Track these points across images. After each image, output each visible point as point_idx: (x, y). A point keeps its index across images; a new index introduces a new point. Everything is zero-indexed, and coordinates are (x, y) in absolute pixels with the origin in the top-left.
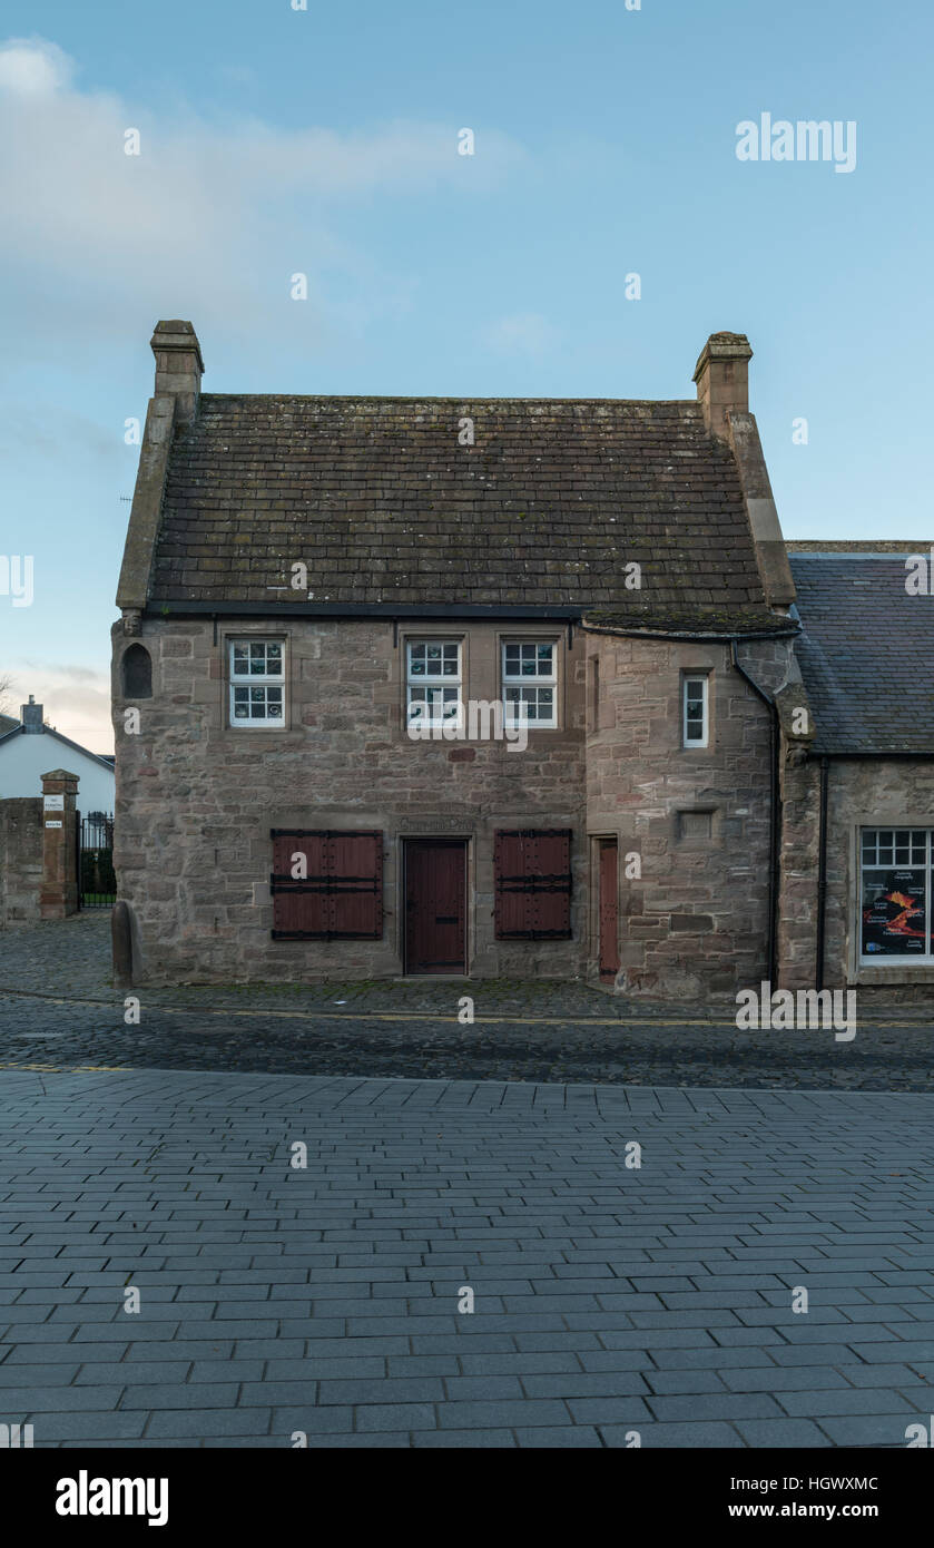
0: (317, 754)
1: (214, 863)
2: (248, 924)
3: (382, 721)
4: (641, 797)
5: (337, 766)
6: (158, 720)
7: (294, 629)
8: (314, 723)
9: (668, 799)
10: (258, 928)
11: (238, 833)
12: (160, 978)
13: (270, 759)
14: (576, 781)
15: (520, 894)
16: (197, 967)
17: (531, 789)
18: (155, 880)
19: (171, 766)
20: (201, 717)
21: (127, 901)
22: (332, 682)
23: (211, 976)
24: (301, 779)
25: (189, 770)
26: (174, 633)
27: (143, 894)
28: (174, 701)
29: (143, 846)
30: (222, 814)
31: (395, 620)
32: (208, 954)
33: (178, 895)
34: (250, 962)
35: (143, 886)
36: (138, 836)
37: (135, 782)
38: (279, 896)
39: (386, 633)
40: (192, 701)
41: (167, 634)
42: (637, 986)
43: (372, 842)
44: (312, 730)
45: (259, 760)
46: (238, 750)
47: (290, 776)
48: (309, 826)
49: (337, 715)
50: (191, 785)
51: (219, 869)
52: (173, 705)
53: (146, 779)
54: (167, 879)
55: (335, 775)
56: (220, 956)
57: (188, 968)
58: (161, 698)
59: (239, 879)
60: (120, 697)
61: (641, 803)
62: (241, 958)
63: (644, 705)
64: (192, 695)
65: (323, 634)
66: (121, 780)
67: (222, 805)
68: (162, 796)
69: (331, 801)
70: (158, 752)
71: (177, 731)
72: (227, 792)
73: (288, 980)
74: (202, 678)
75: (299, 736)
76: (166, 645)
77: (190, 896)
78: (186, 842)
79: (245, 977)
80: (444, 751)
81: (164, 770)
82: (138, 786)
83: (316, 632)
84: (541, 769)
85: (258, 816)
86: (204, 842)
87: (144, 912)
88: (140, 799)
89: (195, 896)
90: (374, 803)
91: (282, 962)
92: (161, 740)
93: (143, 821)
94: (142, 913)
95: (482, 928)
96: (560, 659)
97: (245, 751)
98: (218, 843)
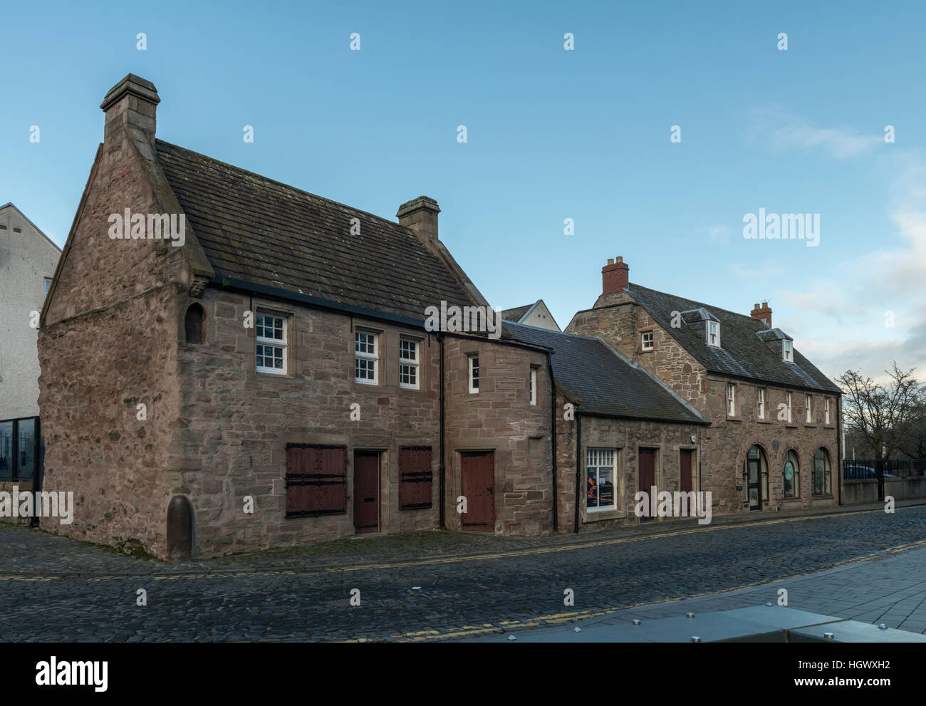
0: (311, 394)
1: (249, 466)
2: (270, 508)
3: (345, 377)
4: (512, 430)
5: (321, 403)
6: (211, 361)
7: (298, 312)
8: (309, 375)
9: (525, 431)
10: (275, 510)
11: (264, 444)
12: (208, 551)
13: (283, 395)
14: (432, 420)
15: (411, 483)
16: (235, 541)
17: (414, 423)
18: (208, 479)
19: (220, 396)
20: (241, 363)
21: (185, 495)
22: (319, 349)
23: (244, 547)
24: (302, 410)
25: (233, 399)
26: (224, 300)
27: (199, 489)
28: (223, 349)
29: (199, 453)
30: (255, 432)
31: (351, 315)
32: (243, 531)
33: (224, 489)
34: (270, 534)
35: (199, 484)
36: (196, 446)
37: (193, 405)
38: (290, 488)
39: (347, 323)
40: (236, 350)
41: (219, 300)
42: (508, 531)
43: (342, 452)
44: (308, 378)
45: (277, 396)
46: (266, 388)
47: (296, 408)
48: (307, 441)
49: (322, 370)
50: (234, 410)
51: (252, 470)
52: (222, 352)
53: (202, 404)
54: (217, 478)
55: (321, 408)
56: (250, 532)
57: (227, 544)
58: (214, 345)
59: (264, 477)
60: (184, 341)
61: (512, 433)
62: (264, 531)
63: (512, 381)
64: (236, 345)
65: (314, 317)
66: (183, 404)
67: (255, 426)
68: (212, 417)
69: (318, 425)
70: (210, 384)
71: (225, 370)
72: (258, 416)
73: (293, 545)
74: (242, 335)
75: (299, 382)
76: (219, 308)
77: (233, 490)
78: (230, 451)
79: (266, 545)
80: (375, 399)
81: (216, 398)
82: (195, 409)
83: (310, 315)
84: (418, 412)
85: (277, 433)
86: (243, 451)
87: (200, 503)
88: (196, 418)
89: (236, 490)
90: (341, 428)
91: (289, 532)
92: (212, 376)
93: (199, 435)
94: (197, 503)
95: (393, 504)
96: (423, 351)
97: (269, 389)
98: (251, 452)
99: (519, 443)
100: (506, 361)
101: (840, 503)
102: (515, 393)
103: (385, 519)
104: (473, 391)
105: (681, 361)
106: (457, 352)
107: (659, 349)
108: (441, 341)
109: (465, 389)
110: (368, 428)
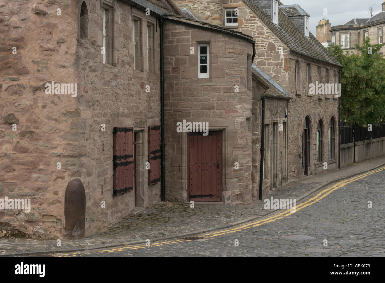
0: (120, 81)
2: (108, 188)
6: (88, 55)
7: (115, 4)
8: (119, 63)
14: (158, 101)
15: (154, 160)
16: (96, 218)
17: (152, 105)
18: (89, 163)
20: (98, 56)
22: (122, 39)
23: (100, 224)
24: (117, 96)
25: (96, 89)
27: (85, 172)
28: (92, 43)
30: (103, 118)
31: (132, 6)
33: (94, 171)
34: (108, 211)
35: (85, 167)
36: (84, 133)
38: (115, 168)
39: (130, 13)
40: (97, 44)
43: (132, 134)
44: (119, 67)
45: (110, 85)
46: (106, 77)
49: (123, 59)
50: (96, 99)
51: (103, 154)
52: (91, 46)
53: (85, 94)
54: (92, 162)
55: (123, 94)
57: (94, 221)
58: (90, 40)
59: (106, 159)
61: (237, 114)
64: (97, 39)
65: (120, 10)
67: (103, 112)
68: (89, 106)
69: (122, 110)
70: (87, 76)
71: (92, 62)
72: (104, 104)
76: (91, 5)
77: (97, 172)
78: (96, 137)
79: (106, 221)
80: (140, 83)
81: (90, 88)
82: (82, 99)
83: (119, 7)
85: (110, 119)
88: (83, 108)
90: (129, 112)
91: (114, 209)
92: (87, 68)
93: (85, 123)
94: (85, 186)
95: (146, 180)
96: (152, 36)
97: (107, 79)
98: (102, 137)
99: (241, 123)
100: (233, 51)
101: (339, 167)
102: (239, 80)
103: (141, 194)
104: (202, 76)
105: (266, 40)
106: (188, 40)
107: (243, 26)
108: (161, 27)
109: (197, 74)
110: (138, 111)
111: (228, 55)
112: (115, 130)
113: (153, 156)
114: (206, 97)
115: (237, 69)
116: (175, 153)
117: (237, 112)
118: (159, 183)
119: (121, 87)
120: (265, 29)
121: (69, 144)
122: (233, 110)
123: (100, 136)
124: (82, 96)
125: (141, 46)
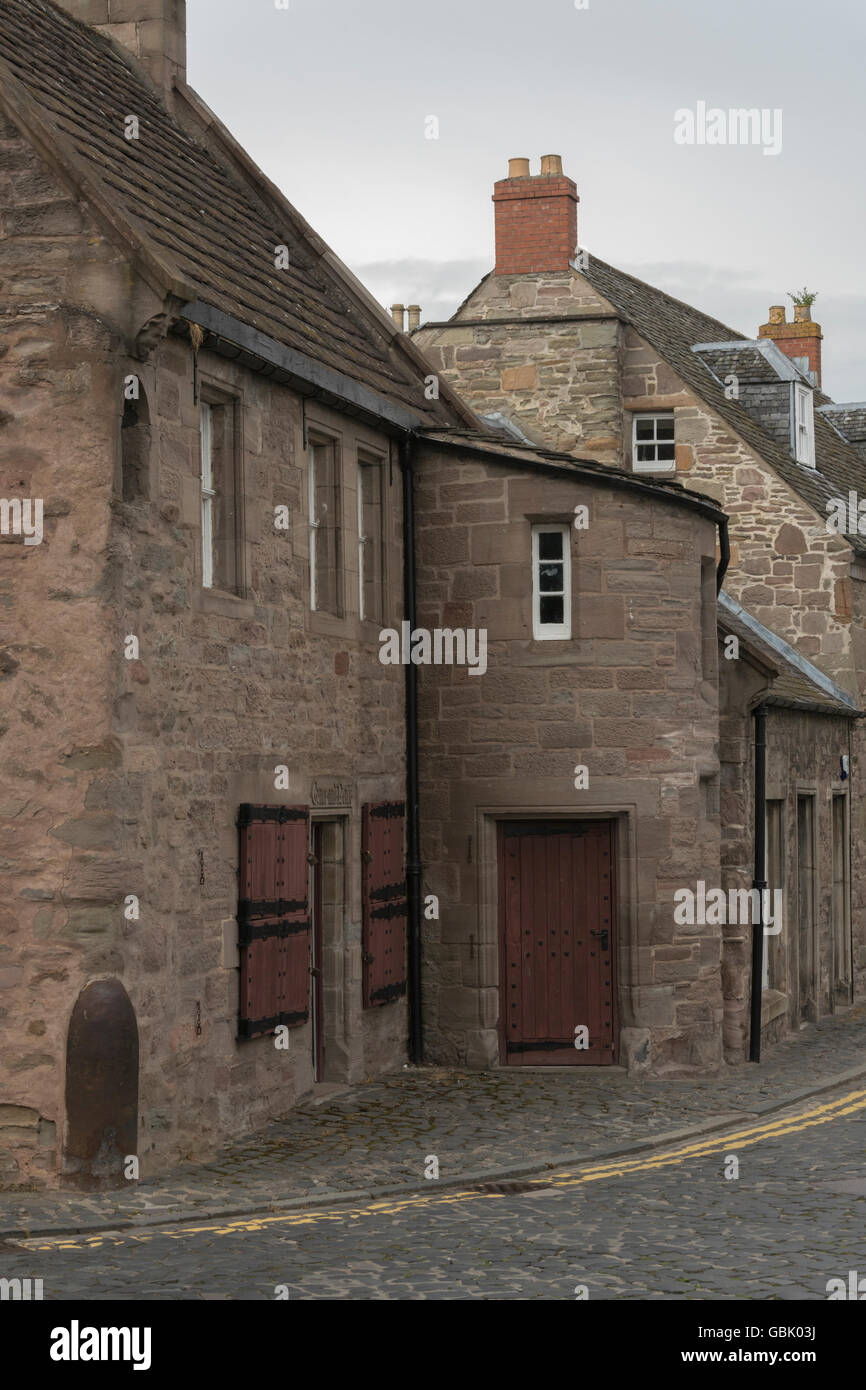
0: (261, 649)
1: (198, 879)
2: (219, 1013)
3: (298, 591)
5: (273, 675)
6: (148, 556)
7: (245, 389)
8: (257, 588)
10: (224, 1019)
11: (213, 812)
13: (232, 656)
15: (383, 921)
17: (377, 729)
19: (161, 663)
21: (118, 977)
24: (252, 699)
25: (177, 673)
26: (167, 361)
27: (137, 956)
28: (164, 516)
30: (202, 772)
31: (306, 396)
35: (140, 942)
36: (135, 823)
37: (125, 696)
38: (244, 946)
39: (299, 420)
40: (179, 520)
41: (162, 361)
45: (226, 659)
46: (213, 633)
47: (246, 694)
49: (271, 573)
50: (177, 706)
51: (200, 893)
52: (162, 526)
53: (138, 691)
54: (162, 922)
55: (273, 693)
56: (192, 1088)
57: (167, 1126)
58: (155, 507)
59: (214, 913)
60: (119, 496)
61: (669, 763)
62: (209, 1087)
64: (180, 504)
65: (262, 406)
66: (114, 692)
67: (202, 754)
68: (152, 729)
69: (271, 744)
70: (146, 629)
71: (164, 582)
72: (206, 723)
74: (186, 471)
75: (249, 611)
76: (161, 388)
80: (333, 657)
81: (155, 670)
82: (130, 706)
83: (258, 402)
84: (380, 693)
85: (227, 776)
86: (189, 834)
88: (130, 735)
89: (184, 956)
90: (296, 751)
92: (148, 602)
93: (137, 787)
94: (136, 1003)
95: (355, 989)
96: (376, 498)
97: (216, 636)
98: (199, 836)
99: (684, 793)
100: (652, 546)
102: (674, 644)
103: (338, 1037)
104: (544, 632)
105: (770, 516)
106: (498, 511)
107: (693, 471)
108: (408, 468)
109: (528, 627)
110: (326, 751)
111: (633, 561)
112: (246, 815)
113: (379, 905)
114: (562, 703)
115: (668, 607)
116: (458, 895)
117: (667, 754)
118: (403, 1000)
119: (267, 669)
120: (770, 481)
121: (83, 860)
122: (652, 749)
123: (191, 834)
124: (127, 696)
125: (337, 530)
